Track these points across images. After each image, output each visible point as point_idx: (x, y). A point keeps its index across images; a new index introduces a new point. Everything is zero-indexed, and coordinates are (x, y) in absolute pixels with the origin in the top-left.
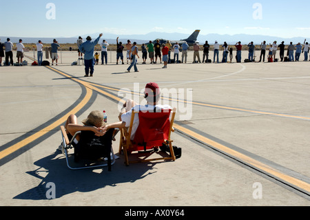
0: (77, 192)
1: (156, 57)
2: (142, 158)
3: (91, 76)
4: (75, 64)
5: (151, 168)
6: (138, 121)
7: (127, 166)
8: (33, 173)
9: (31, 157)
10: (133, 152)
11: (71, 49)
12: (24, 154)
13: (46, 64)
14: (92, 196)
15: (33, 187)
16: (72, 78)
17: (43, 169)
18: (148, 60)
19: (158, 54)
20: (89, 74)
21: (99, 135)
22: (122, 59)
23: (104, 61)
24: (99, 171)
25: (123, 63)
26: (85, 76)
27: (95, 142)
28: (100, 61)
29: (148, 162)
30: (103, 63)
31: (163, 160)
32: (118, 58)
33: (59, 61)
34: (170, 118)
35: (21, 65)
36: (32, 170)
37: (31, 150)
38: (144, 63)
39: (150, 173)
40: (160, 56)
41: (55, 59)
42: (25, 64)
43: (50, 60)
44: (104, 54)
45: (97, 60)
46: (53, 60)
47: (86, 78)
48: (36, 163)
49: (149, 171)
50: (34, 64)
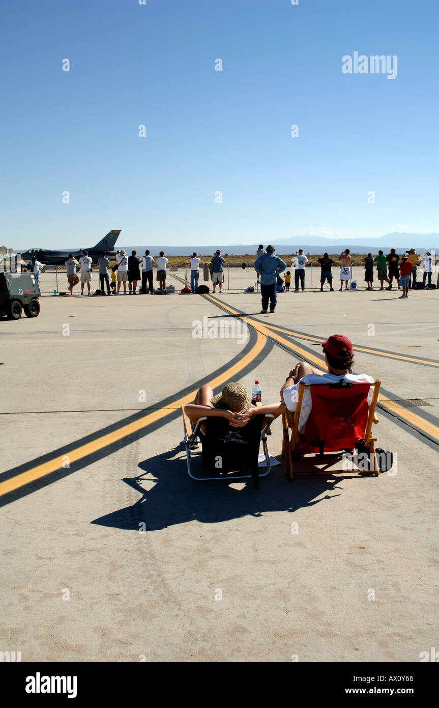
0: (195, 522)
1: (391, 278)
2: (320, 467)
3: (272, 311)
4: (250, 290)
5: (331, 487)
6: (310, 401)
7: (290, 480)
8: (132, 482)
9: (136, 454)
10: (307, 455)
11: (244, 266)
12: (128, 447)
13: (203, 290)
14: (215, 531)
15: (126, 505)
16: (240, 316)
17: (150, 476)
18: (376, 283)
19: (394, 273)
20: (269, 310)
21: (236, 426)
22: (330, 281)
23: (300, 286)
24: (239, 486)
25: (332, 290)
26: (262, 313)
27: (233, 436)
28: (293, 285)
29: (330, 475)
30: (297, 289)
31: (357, 474)
32: (323, 281)
33: (224, 285)
34: (370, 399)
35: (165, 293)
36: (132, 476)
37: (141, 440)
38: (369, 289)
39: (327, 497)
40: (397, 277)
41: (217, 282)
42: (171, 290)
43: (209, 284)
44: (300, 274)
45: (288, 284)
46: (215, 284)
47: (262, 317)
48: (142, 465)
49: (328, 493)
50: (185, 291)
